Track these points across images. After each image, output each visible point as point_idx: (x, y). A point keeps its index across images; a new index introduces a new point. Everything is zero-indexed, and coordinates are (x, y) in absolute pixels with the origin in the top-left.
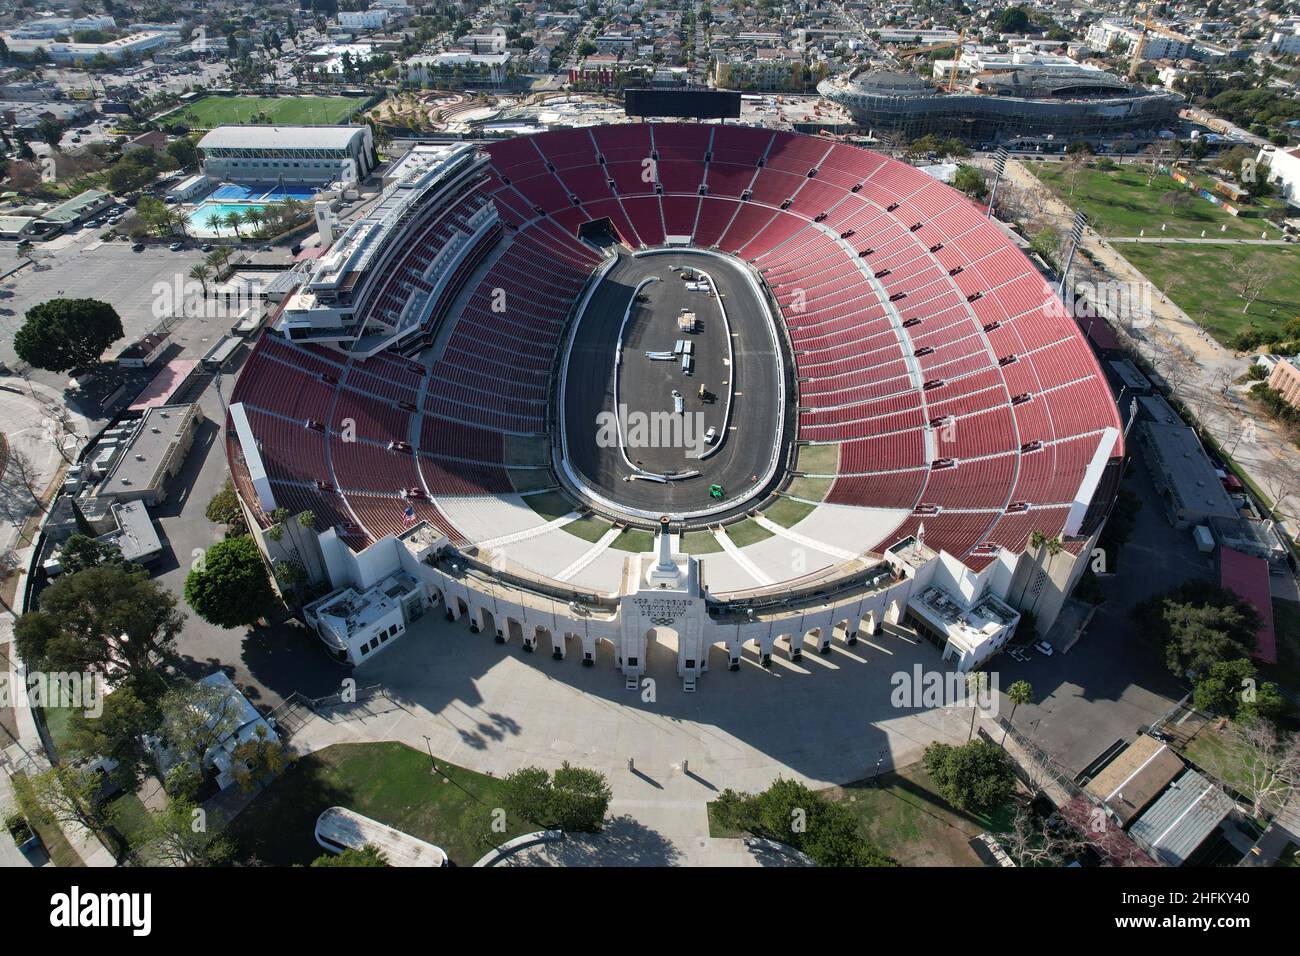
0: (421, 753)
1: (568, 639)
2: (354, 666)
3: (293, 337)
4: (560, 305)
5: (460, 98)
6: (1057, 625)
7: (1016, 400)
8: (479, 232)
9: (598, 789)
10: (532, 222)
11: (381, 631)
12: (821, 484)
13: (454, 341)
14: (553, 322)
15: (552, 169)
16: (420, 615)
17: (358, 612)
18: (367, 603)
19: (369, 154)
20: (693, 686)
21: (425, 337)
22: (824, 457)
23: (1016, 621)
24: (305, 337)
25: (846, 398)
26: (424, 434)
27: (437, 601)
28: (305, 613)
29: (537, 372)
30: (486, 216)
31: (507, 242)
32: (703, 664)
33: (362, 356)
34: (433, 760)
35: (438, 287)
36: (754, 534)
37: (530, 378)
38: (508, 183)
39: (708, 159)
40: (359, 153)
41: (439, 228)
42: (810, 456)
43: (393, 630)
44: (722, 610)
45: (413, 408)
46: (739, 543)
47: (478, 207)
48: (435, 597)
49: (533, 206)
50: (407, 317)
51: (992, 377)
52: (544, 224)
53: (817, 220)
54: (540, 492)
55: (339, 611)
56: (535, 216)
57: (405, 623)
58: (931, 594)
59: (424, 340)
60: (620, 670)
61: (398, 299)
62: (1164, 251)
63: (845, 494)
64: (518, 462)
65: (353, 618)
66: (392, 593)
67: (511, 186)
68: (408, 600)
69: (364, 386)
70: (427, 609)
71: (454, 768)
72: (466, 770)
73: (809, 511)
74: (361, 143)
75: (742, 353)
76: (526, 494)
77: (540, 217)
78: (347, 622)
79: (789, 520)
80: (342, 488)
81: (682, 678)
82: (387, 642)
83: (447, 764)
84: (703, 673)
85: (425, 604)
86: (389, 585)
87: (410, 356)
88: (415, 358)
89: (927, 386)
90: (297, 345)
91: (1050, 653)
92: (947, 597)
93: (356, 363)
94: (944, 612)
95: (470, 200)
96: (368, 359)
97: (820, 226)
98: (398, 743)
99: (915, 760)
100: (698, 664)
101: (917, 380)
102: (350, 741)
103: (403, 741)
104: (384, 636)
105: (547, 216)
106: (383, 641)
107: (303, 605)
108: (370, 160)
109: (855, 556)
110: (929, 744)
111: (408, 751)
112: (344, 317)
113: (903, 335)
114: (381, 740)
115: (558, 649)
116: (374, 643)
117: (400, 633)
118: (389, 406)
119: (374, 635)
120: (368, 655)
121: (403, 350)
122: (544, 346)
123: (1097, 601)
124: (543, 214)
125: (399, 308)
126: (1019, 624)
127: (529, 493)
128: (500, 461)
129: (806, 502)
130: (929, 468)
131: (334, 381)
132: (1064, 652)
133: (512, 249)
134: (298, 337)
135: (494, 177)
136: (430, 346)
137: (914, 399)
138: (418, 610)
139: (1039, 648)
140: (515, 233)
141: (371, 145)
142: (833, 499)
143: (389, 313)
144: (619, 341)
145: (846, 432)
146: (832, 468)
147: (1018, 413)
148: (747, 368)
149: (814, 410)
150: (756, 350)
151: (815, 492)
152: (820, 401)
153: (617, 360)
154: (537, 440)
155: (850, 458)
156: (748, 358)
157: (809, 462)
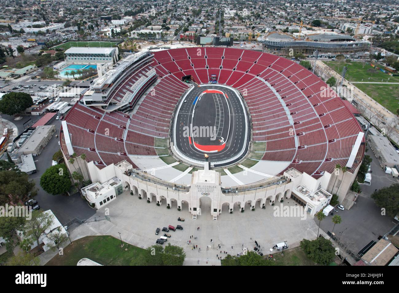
0: (118, 240)
1: (172, 202)
2: (97, 209)
3: (86, 104)
4: (175, 100)
5: (147, 42)
6: (345, 199)
7: (325, 127)
8: (150, 77)
9: (180, 254)
10: (167, 76)
11: (107, 197)
12: (260, 154)
13: (140, 109)
14: (172, 105)
15: (174, 60)
16: (122, 193)
17: (99, 190)
18: (103, 187)
19: (117, 56)
20: (216, 218)
21: (130, 107)
22: (261, 146)
23: (330, 198)
24: (90, 104)
25: (268, 128)
26: (128, 136)
27: (128, 188)
28: (82, 190)
29: (167, 119)
30: (152, 73)
31: (159, 81)
32: (220, 211)
33: (109, 111)
34: (122, 242)
35: (135, 92)
36: (238, 170)
37: (164, 121)
38: (160, 64)
39: (223, 58)
40: (114, 55)
41: (137, 75)
42: (256, 146)
43: (112, 197)
44: (227, 191)
45: (125, 128)
46: (233, 173)
47: (150, 69)
48: (127, 187)
49: (167, 71)
50: (125, 100)
51: (317, 120)
52: (171, 76)
53: (257, 76)
54: (166, 155)
55: (93, 190)
56: (168, 74)
57: (116, 195)
58: (300, 188)
59: (129, 108)
60: (190, 212)
61: (122, 95)
62: (370, 86)
63: (268, 157)
64: (159, 146)
65: (98, 192)
66: (112, 185)
67: (161, 65)
68: (117, 187)
69: (109, 120)
70: (124, 191)
71: (129, 245)
72: (134, 246)
73: (257, 163)
74: (115, 53)
75: (234, 114)
76: (161, 156)
77: (169, 74)
78: (96, 194)
79: (250, 165)
80: (98, 150)
81: (212, 216)
82: (109, 201)
83: (127, 243)
84: (220, 214)
85: (124, 189)
86: (111, 182)
87: (125, 112)
88: (127, 113)
89: (295, 124)
90: (88, 106)
91: (343, 209)
92: (306, 189)
93: (107, 113)
94: (305, 194)
95: (147, 67)
96: (111, 112)
97: (258, 78)
98: (110, 236)
99: (297, 246)
100: (218, 211)
101: (292, 122)
102: (93, 235)
103: (112, 235)
104: (108, 199)
105: (172, 74)
106: (108, 201)
107: (81, 188)
108: (117, 58)
109: (273, 176)
110: (302, 240)
111: (114, 238)
112: (103, 97)
113: (286, 109)
114: (104, 235)
115: (169, 205)
116: (105, 201)
117: (114, 198)
118: (117, 127)
119: (105, 198)
120: (102, 206)
121: (123, 110)
122: (169, 112)
123: (359, 192)
124: (171, 73)
125: (122, 97)
126: (332, 199)
127: (162, 156)
128: (153, 145)
129: (255, 160)
130: (297, 149)
131: (99, 118)
132: (348, 209)
133: (160, 83)
134: (88, 104)
135: (156, 62)
136: (132, 110)
137: (291, 128)
138: (121, 191)
139: (339, 208)
140: (161, 79)
141: (118, 53)
142: (264, 159)
143: (119, 98)
144: (194, 111)
145: (268, 138)
146: (264, 149)
147: (326, 130)
148: (235, 119)
149: (257, 132)
150: (238, 114)
151: (258, 157)
152: (259, 129)
153: (193, 116)
154: (165, 140)
155: (270, 146)
156: (235, 116)
157: (256, 148)
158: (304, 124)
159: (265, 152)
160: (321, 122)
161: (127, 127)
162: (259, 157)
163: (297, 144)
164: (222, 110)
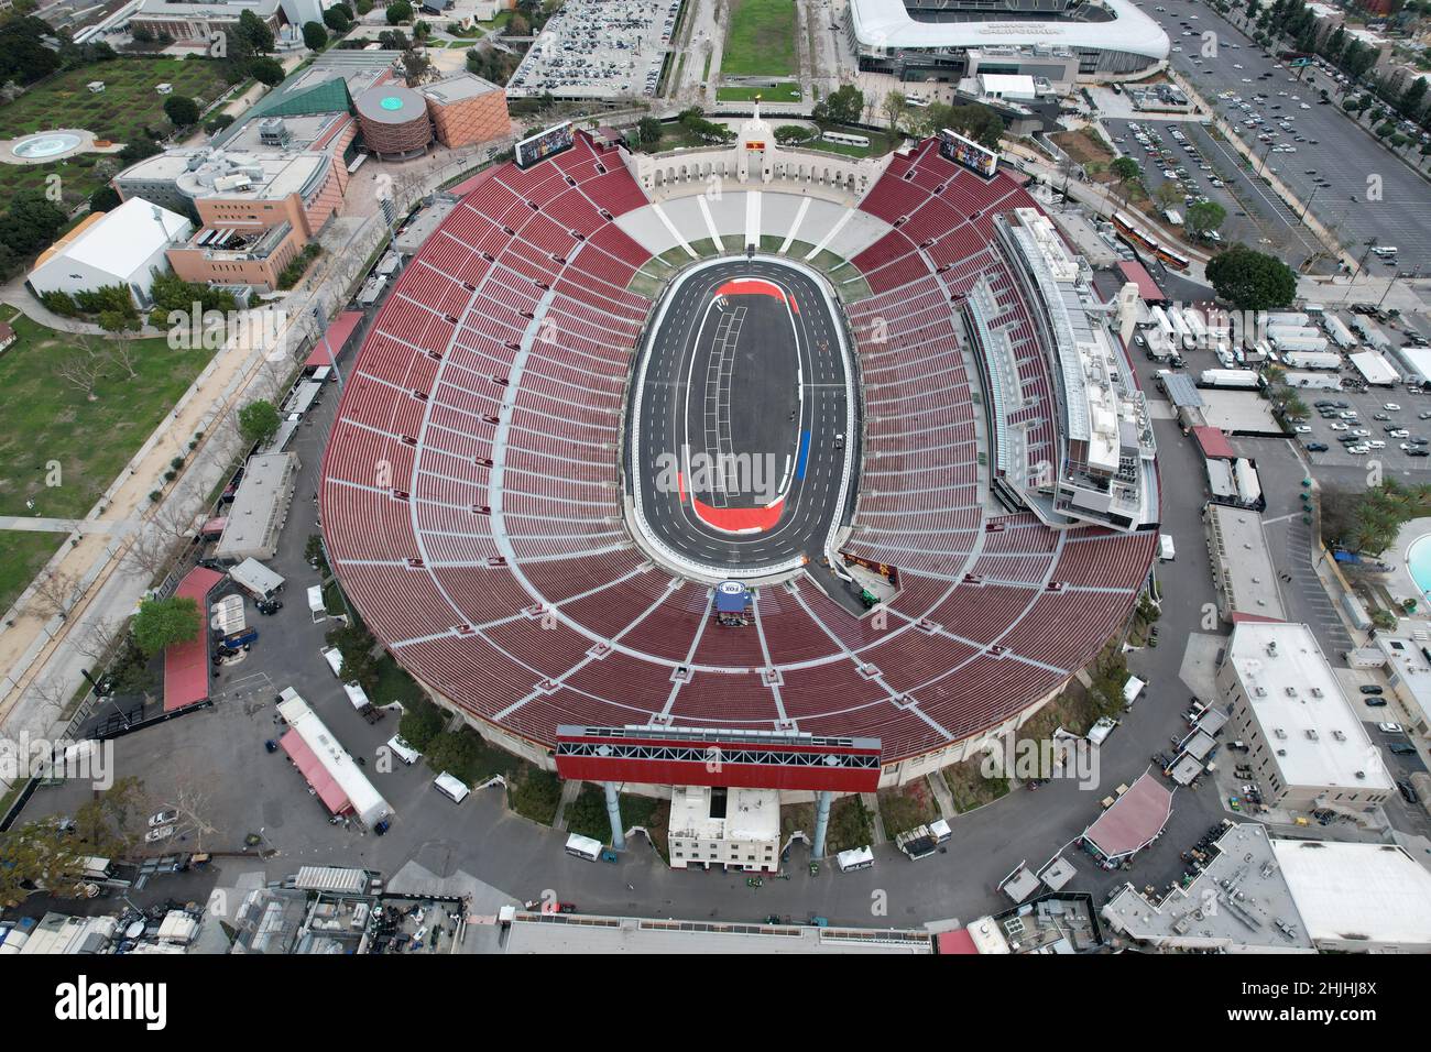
10: (973, 556)
12: (650, 270)
22: (640, 284)
25: (604, 321)
36: (700, 246)
45: (940, 271)
49: (989, 580)
63: (638, 254)
64: (856, 282)
73: (664, 252)
75: (677, 385)
76: (843, 264)
77: (968, 570)
89: (546, 287)
101: (549, 296)
105: (957, 579)
124: (966, 579)
129: (663, 262)
130: (586, 240)
137: (561, 287)
142: (646, 255)
143: (995, 276)
144: (801, 397)
145: (616, 295)
146: (639, 277)
147: (517, 228)
148: (677, 368)
149: (632, 322)
150: (663, 387)
151: (654, 265)
152: (625, 328)
153: (800, 372)
154: (849, 301)
155: (624, 276)
156: (672, 379)
157: (652, 285)
158: (531, 272)
159: (638, 270)
160: (506, 249)
161: (939, 278)
162: (655, 263)
163: (580, 247)
164: (711, 420)
